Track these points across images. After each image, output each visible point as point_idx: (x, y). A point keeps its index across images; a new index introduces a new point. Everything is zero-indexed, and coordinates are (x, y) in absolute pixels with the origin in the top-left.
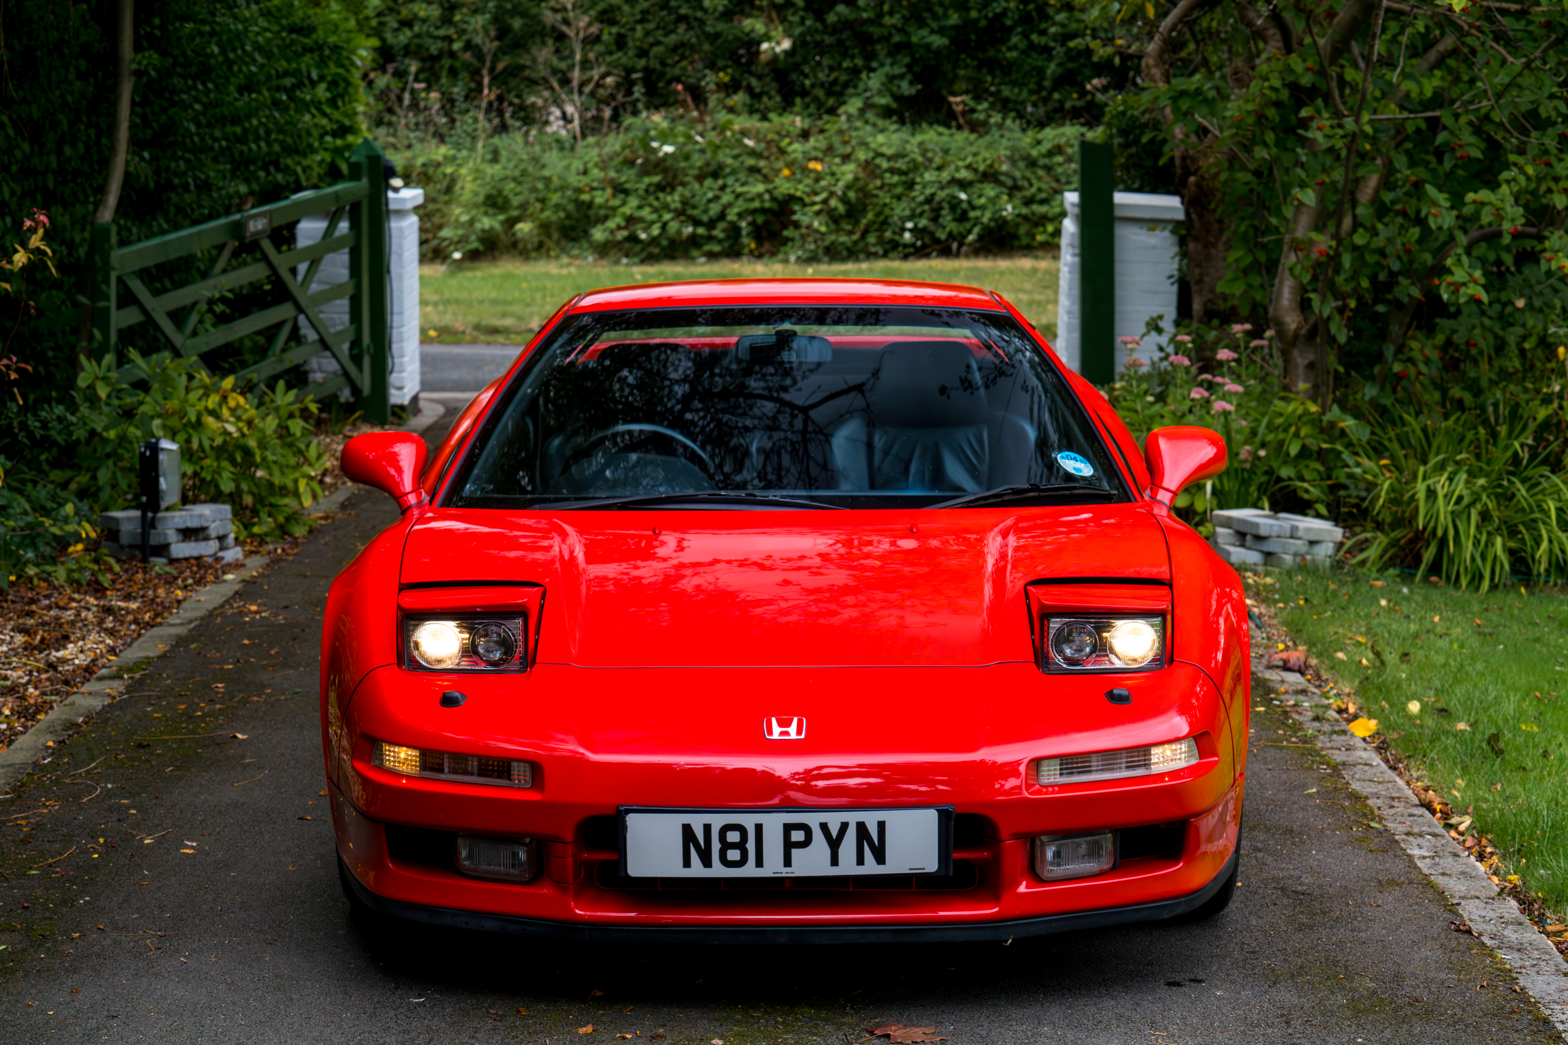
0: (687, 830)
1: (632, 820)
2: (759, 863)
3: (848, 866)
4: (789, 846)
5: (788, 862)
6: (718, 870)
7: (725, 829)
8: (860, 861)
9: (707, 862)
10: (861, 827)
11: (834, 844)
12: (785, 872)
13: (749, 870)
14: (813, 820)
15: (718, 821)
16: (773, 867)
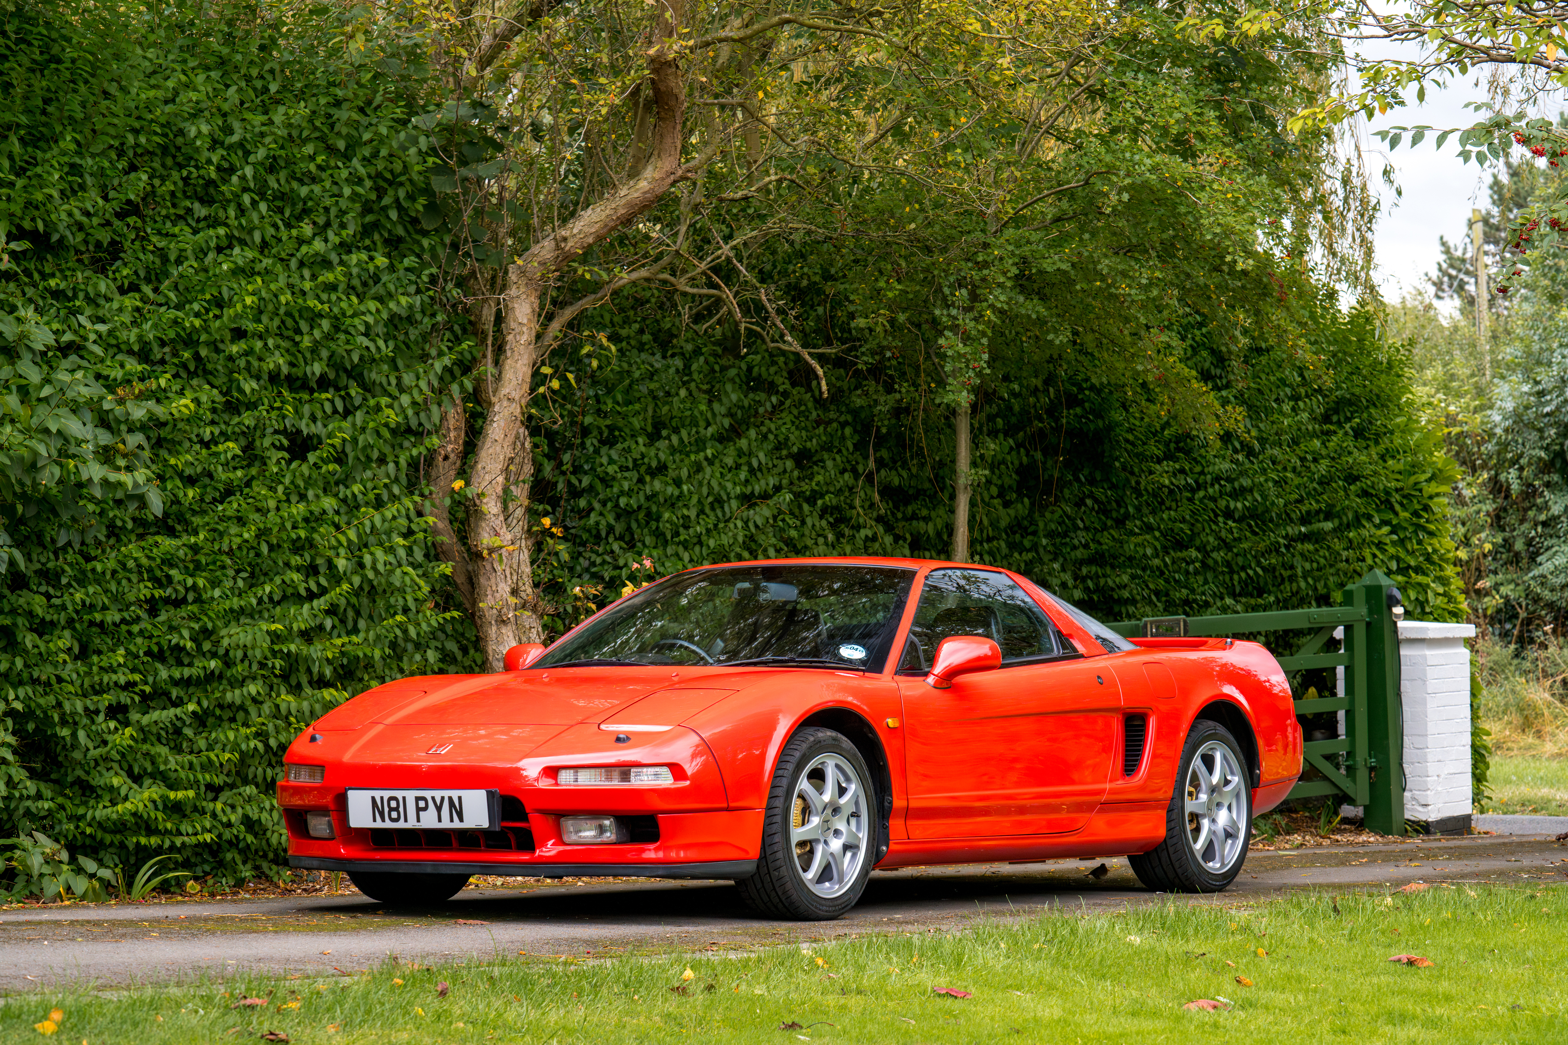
0: (373, 800)
1: (351, 793)
2: (406, 820)
3: (446, 824)
4: (419, 810)
5: (418, 820)
6: (388, 824)
7: (391, 799)
8: (452, 820)
9: (383, 820)
10: (450, 799)
11: (439, 809)
12: (418, 826)
13: (401, 825)
14: (428, 794)
15: (387, 794)
16: (411, 823)
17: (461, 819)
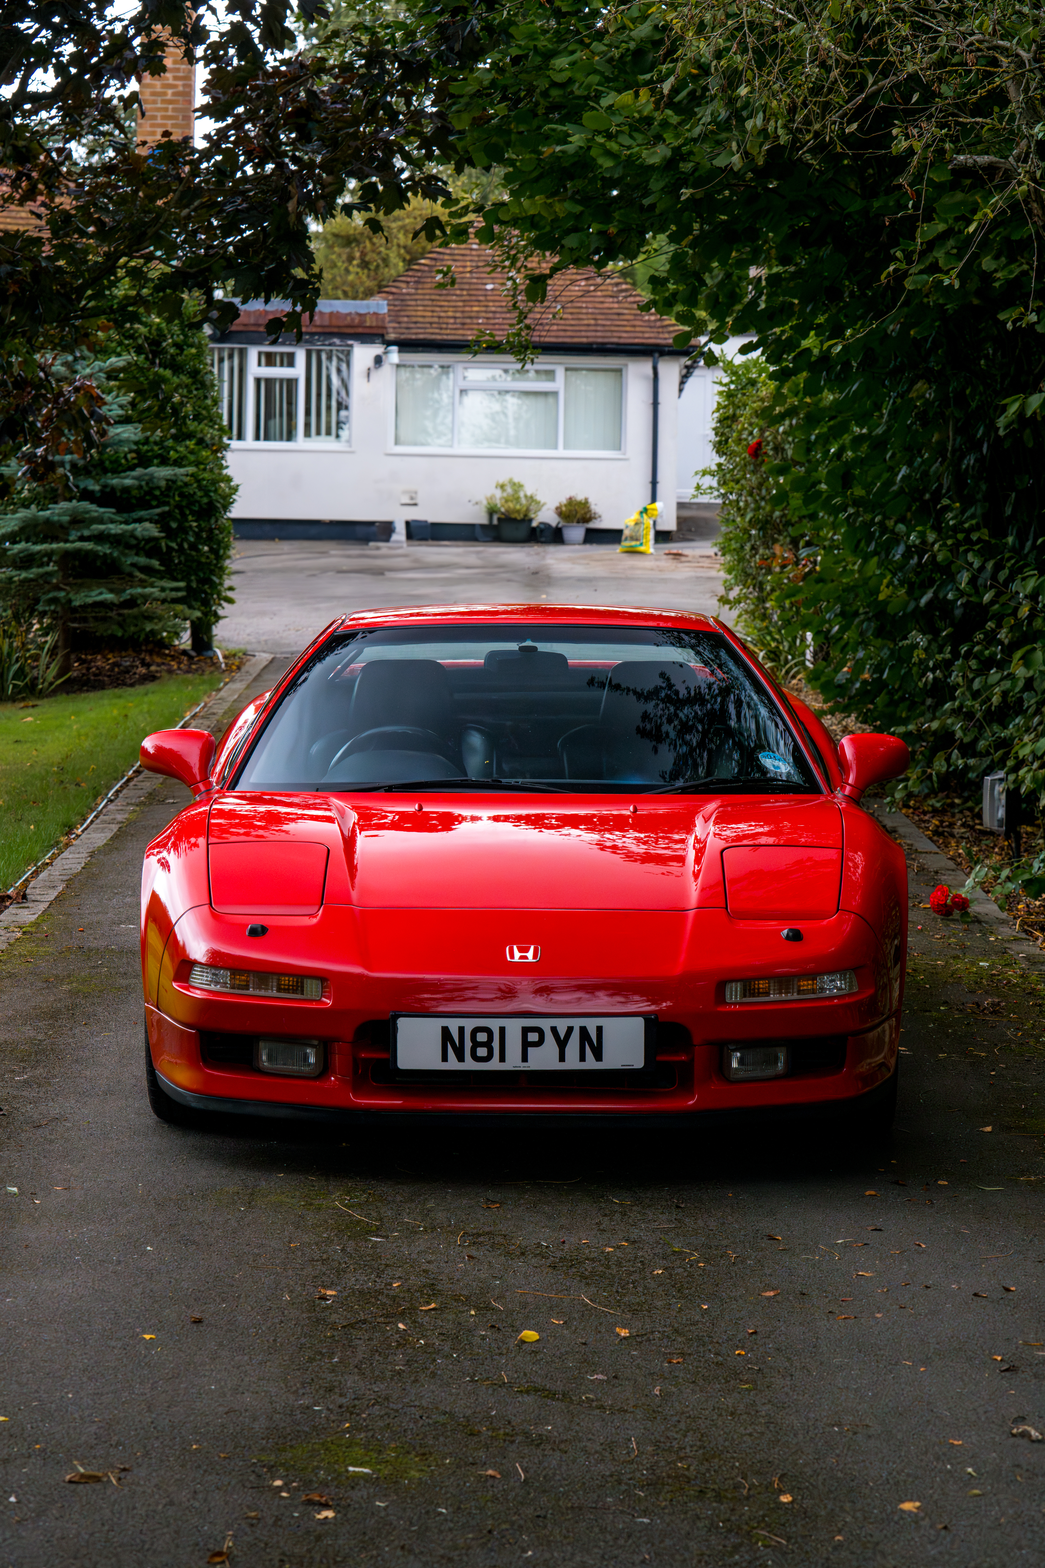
0: (445, 1031)
1: (402, 1022)
2: (502, 1059)
3: (572, 1062)
4: (526, 1045)
5: (525, 1058)
6: (469, 1064)
7: (476, 1030)
8: (583, 1058)
9: (461, 1058)
10: (583, 1030)
11: (562, 1044)
12: (523, 1067)
13: (494, 1065)
14: (545, 1024)
15: (469, 1024)
16: (513, 1062)
17: (598, 1057)
